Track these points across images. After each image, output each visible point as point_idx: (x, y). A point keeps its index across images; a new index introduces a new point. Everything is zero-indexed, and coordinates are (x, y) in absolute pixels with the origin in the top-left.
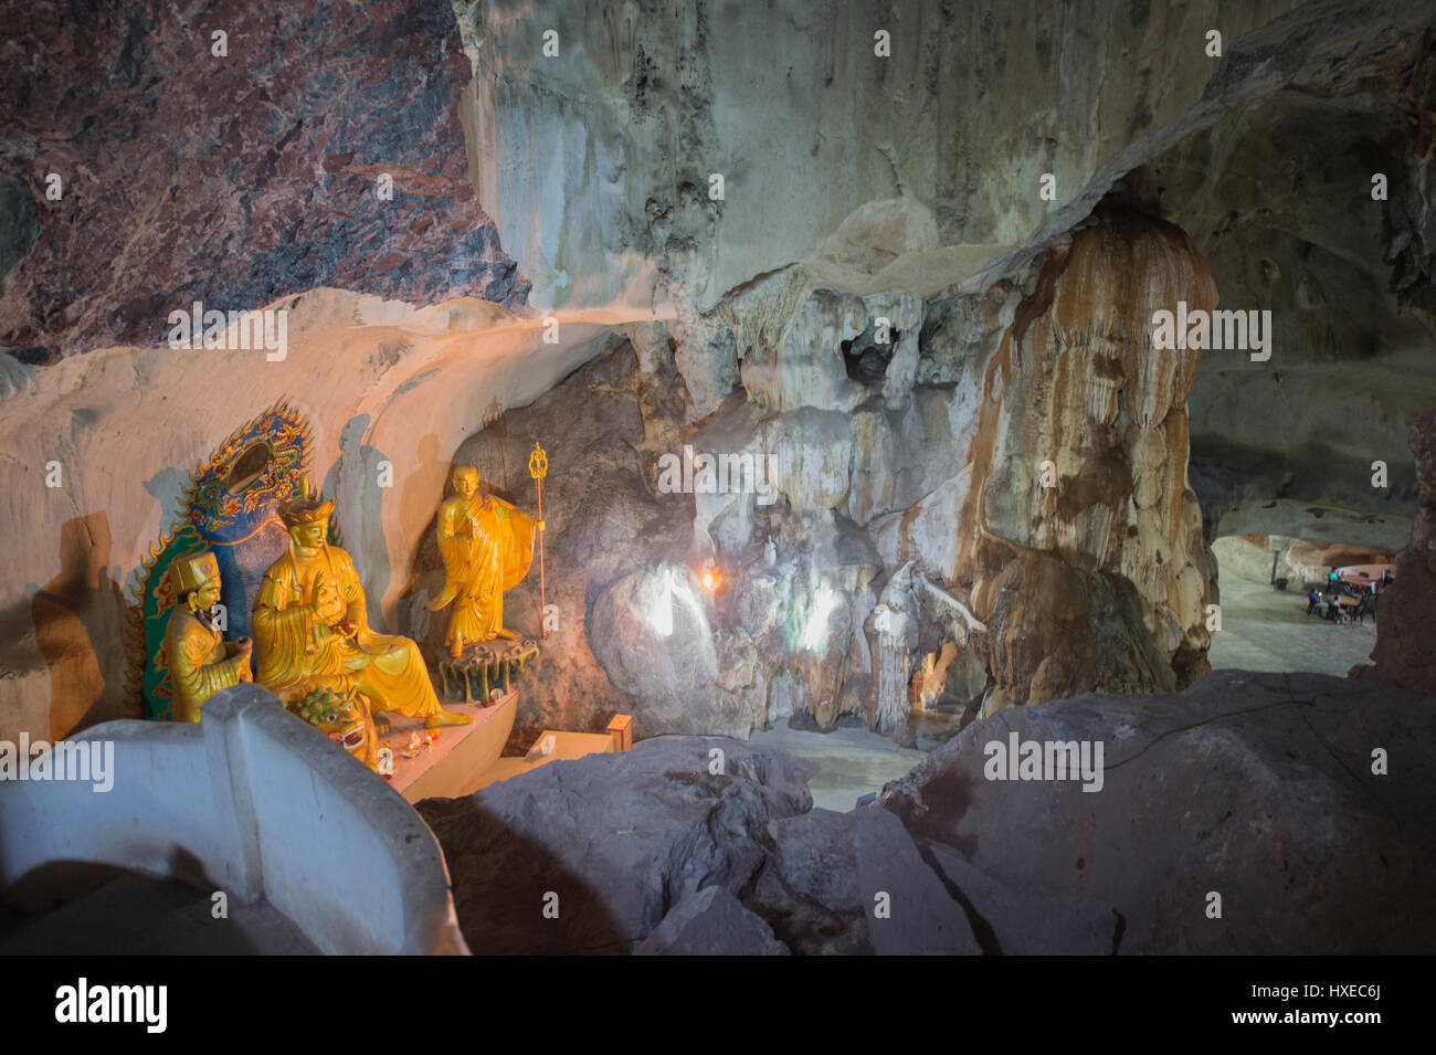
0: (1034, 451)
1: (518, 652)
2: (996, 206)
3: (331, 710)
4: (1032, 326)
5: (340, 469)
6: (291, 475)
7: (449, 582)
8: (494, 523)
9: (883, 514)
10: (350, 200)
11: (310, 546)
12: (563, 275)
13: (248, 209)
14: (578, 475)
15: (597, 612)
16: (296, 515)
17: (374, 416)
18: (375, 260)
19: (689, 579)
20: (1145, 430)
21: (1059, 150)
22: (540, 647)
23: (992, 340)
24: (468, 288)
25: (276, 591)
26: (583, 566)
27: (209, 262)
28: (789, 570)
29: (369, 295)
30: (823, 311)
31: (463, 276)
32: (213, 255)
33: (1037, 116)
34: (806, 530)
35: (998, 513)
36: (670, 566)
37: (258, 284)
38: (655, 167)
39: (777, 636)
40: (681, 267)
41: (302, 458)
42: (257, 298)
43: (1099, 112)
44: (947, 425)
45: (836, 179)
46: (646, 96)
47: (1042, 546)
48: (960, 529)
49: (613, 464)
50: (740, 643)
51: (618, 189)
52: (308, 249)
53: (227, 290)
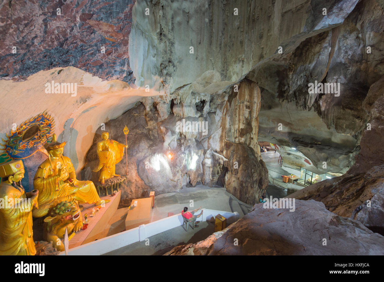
0: (235, 124)
1: (121, 180)
2: (232, 73)
3: (68, 208)
4: (233, 100)
5: (63, 134)
6: (46, 136)
7: (100, 163)
8: (114, 147)
9: (204, 139)
10: (87, 35)
11: (57, 156)
12: (143, 78)
13: (46, 26)
14: (131, 134)
15: (140, 167)
16: (52, 147)
17: (75, 119)
18: (92, 61)
19: (164, 156)
20: (253, 119)
21: (245, 63)
22: (126, 178)
23: (224, 103)
24: (119, 76)
25: (43, 172)
26: (135, 156)
27: (24, 46)
28: (187, 152)
29: (88, 73)
30: (193, 96)
31: (118, 72)
32: (27, 43)
33: (240, 56)
34: (190, 143)
35: (229, 136)
36: (158, 154)
37: (46, 60)
38: (163, 56)
39: (185, 167)
40: (169, 81)
41: (51, 130)
42: (45, 66)
43: (253, 56)
44: (215, 120)
45: (201, 65)
46: (162, 38)
47: (237, 142)
48: (220, 140)
49: (140, 131)
50: (177, 170)
51: (155, 59)
52: (68, 51)
53: (32, 61)
